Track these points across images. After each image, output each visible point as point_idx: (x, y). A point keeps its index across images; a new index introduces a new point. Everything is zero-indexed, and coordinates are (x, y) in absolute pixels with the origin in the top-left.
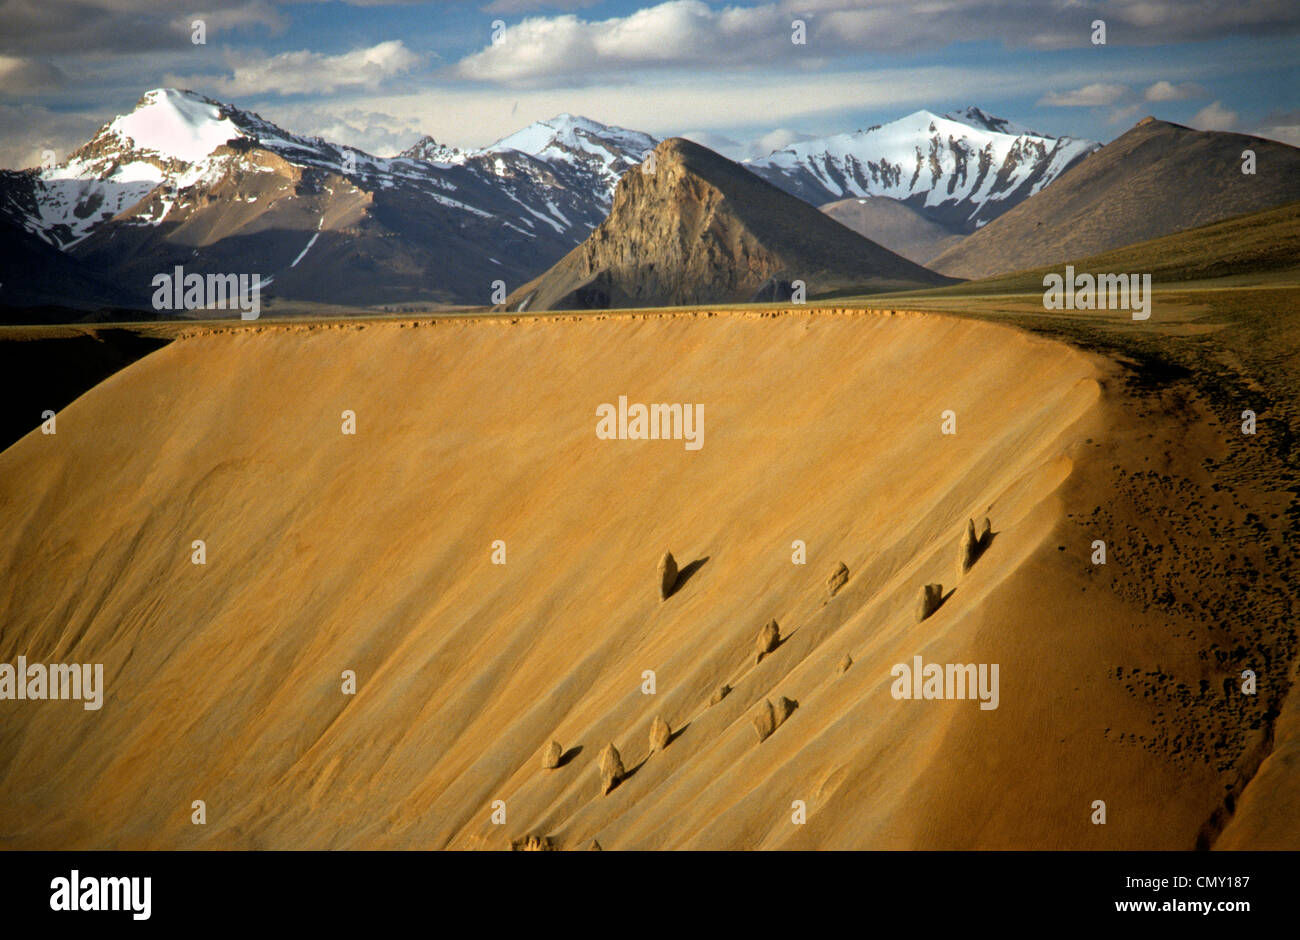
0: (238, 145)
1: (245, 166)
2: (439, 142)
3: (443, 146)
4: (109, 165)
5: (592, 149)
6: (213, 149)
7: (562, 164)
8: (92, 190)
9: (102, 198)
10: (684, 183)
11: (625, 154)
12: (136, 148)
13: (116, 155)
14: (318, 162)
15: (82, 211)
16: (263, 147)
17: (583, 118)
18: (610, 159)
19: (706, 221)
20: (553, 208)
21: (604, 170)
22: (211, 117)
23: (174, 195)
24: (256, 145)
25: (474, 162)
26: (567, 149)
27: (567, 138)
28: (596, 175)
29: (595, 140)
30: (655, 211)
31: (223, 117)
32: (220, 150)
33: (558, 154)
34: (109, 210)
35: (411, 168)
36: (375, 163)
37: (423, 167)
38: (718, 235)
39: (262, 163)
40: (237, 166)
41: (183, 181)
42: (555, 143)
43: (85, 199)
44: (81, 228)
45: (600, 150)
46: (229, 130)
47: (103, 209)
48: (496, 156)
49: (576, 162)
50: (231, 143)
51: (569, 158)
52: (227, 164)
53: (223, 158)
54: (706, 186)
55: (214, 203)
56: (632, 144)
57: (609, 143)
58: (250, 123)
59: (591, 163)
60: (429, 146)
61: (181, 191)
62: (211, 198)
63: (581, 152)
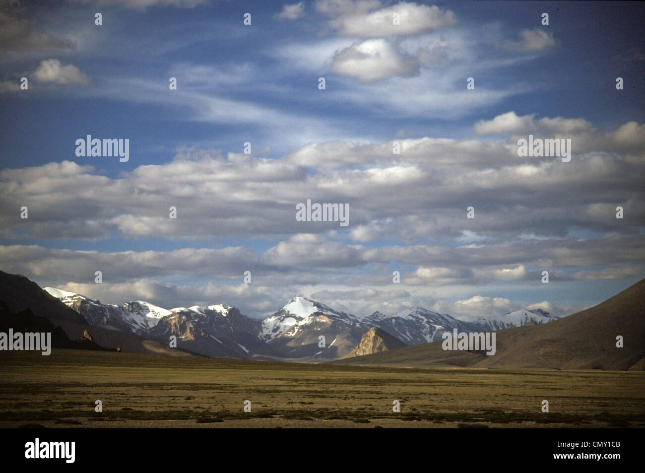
0: (316, 314)
1: (318, 320)
2: (380, 313)
3: (381, 314)
4: (282, 318)
5: (421, 317)
6: (309, 315)
7: (412, 321)
8: (277, 325)
9: (280, 327)
10: (374, 337)
11: (430, 319)
12: (290, 313)
13: (284, 315)
14: (339, 319)
15: (274, 331)
16: (324, 315)
17: (421, 308)
18: (426, 320)
19: (378, 345)
20: (408, 333)
21: (424, 323)
22: (311, 305)
23: (298, 327)
24: (322, 314)
25: (387, 320)
26: (413, 317)
27: (414, 314)
28: (421, 325)
29: (422, 314)
30: (368, 343)
31: (314, 306)
32: (311, 315)
33: (411, 318)
34: (282, 330)
35: (368, 321)
36: (358, 319)
37: (371, 321)
38: (380, 348)
39: (322, 319)
40: (316, 320)
41: (302, 323)
42: (410, 315)
43: (275, 327)
44: (273, 335)
45: (423, 317)
46: (315, 309)
47: (280, 330)
48: (393, 318)
49: (416, 321)
50: (315, 313)
51: (414, 319)
52: (313, 319)
53: (312, 317)
54: (379, 338)
55: (309, 330)
56: (433, 316)
57: (426, 316)
58: (322, 307)
59: (420, 321)
60: (377, 314)
61: (300, 326)
62: (308, 328)
63: (417, 318)
